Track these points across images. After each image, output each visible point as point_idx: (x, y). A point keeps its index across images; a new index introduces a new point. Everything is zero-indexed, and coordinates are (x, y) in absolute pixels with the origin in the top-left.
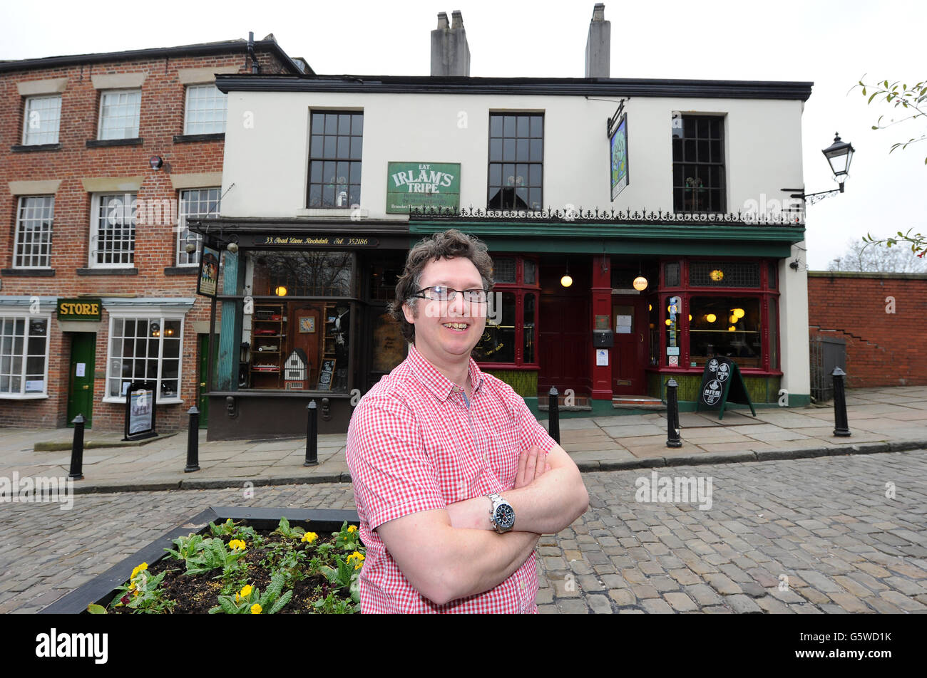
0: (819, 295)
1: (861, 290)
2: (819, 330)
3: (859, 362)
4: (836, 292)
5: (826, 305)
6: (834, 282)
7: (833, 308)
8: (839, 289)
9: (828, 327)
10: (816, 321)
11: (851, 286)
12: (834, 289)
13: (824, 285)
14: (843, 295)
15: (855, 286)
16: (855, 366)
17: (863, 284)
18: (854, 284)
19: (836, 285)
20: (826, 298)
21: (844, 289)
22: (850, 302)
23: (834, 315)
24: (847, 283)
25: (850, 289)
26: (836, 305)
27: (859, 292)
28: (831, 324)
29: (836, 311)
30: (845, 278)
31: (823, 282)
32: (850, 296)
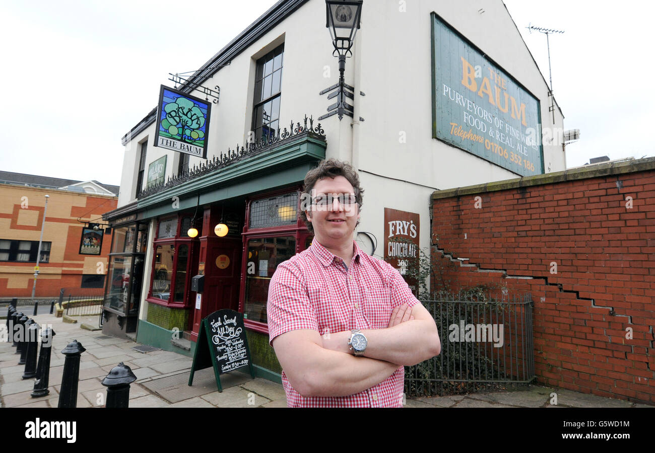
0: (504, 219)
1: (575, 202)
2: (504, 276)
3: (575, 341)
4: (530, 211)
5: (515, 234)
6: (528, 195)
7: (526, 239)
8: (536, 205)
9: (518, 273)
10: (501, 261)
11: (557, 197)
12: (527, 206)
13: (511, 202)
14: (542, 216)
15: (562, 197)
16: (569, 347)
17: (578, 190)
18: (562, 193)
19: (529, 200)
20: (514, 223)
21: (542, 205)
22: (556, 227)
23: (529, 250)
24: (548, 193)
25: (555, 203)
26: (530, 234)
27: (571, 208)
28: (522, 267)
29: (532, 245)
30: (543, 185)
31: (510, 196)
32: (556, 215)
